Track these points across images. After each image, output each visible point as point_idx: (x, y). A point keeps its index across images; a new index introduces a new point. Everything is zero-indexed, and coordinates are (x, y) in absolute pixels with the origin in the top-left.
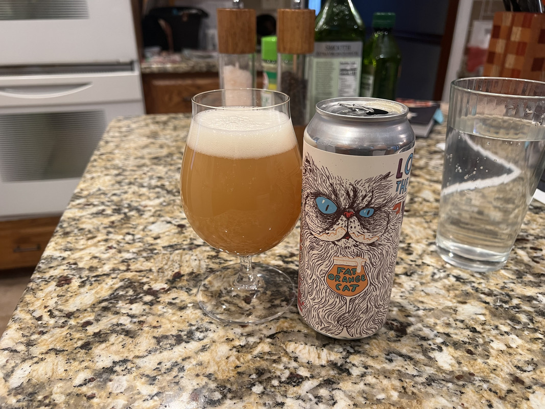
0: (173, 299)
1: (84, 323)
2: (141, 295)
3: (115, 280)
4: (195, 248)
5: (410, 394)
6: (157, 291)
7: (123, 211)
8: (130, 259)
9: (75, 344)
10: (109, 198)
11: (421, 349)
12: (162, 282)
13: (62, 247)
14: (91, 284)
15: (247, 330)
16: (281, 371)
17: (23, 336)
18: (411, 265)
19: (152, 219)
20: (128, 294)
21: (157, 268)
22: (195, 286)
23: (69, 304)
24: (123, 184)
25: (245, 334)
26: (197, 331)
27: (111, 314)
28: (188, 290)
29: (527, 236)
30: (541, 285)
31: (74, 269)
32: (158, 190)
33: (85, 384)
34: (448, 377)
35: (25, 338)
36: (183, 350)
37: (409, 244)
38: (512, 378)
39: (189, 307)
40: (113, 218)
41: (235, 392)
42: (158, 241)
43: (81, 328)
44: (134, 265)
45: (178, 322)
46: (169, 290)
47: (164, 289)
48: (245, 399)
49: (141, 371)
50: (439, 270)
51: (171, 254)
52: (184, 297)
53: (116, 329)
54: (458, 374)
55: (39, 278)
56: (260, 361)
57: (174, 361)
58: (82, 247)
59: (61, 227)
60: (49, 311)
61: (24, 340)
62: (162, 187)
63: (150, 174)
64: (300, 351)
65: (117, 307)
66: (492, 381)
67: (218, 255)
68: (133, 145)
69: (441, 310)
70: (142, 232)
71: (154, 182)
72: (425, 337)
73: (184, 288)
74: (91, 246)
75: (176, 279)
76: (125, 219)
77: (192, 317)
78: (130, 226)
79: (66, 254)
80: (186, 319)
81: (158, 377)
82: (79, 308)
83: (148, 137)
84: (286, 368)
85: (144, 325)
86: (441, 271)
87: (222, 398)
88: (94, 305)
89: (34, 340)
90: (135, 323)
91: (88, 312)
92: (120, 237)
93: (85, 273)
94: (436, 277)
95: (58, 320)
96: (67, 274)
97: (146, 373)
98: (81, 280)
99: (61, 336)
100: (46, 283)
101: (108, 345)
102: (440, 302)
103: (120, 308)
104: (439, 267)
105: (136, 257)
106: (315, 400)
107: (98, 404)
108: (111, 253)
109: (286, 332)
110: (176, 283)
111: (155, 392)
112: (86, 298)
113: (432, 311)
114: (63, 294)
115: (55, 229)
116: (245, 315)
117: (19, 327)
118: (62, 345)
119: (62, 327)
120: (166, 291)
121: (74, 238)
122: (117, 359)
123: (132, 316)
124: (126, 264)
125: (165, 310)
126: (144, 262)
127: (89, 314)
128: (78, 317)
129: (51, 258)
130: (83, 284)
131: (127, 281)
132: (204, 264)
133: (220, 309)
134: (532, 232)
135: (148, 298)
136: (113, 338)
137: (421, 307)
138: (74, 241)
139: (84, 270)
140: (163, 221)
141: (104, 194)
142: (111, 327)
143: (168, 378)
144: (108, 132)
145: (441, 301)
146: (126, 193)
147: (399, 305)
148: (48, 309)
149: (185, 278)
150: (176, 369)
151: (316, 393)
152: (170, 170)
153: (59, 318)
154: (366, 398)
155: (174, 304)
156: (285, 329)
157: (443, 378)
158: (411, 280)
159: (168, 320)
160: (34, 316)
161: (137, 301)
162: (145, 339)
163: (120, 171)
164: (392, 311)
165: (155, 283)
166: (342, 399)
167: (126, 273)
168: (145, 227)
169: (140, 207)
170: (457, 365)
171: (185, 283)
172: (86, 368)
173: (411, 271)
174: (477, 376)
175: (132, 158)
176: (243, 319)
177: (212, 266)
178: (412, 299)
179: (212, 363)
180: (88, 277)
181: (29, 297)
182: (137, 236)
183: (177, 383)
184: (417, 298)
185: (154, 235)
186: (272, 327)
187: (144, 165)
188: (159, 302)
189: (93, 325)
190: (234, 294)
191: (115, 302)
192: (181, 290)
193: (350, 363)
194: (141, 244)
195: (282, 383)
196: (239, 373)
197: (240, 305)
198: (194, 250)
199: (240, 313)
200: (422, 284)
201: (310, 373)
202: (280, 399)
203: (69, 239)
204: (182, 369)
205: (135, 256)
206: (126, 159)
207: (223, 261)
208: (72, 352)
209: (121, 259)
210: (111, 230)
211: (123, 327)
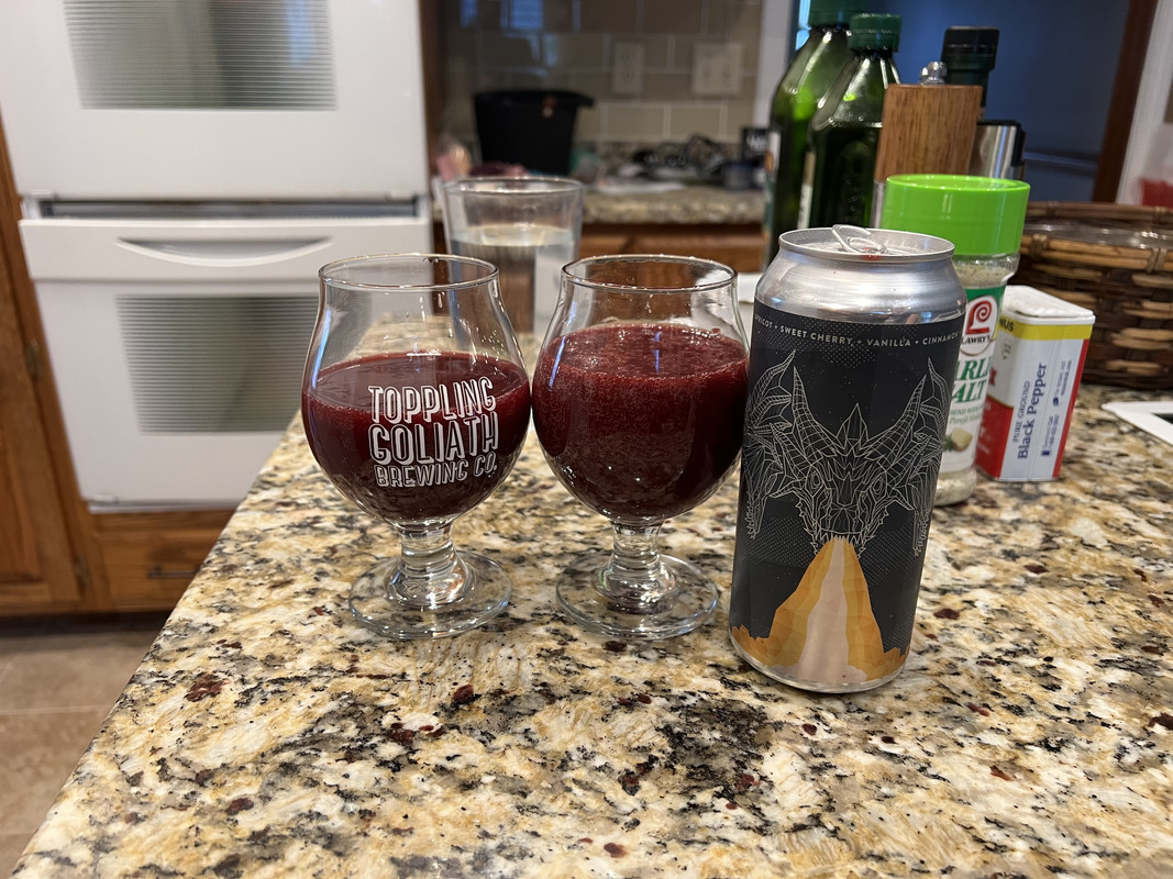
0: (449, 759)
1: (234, 802)
2: (375, 740)
3: (318, 695)
4: (511, 628)
6: (414, 733)
7: (357, 525)
8: (360, 644)
9: (205, 858)
12: (427, 710)
13: (214, 601)
14: (264, 701)
15: (626, 864)
17: (92, 822)
18: (1057, 719)
20: (344, 735)
21: (420, 672)
22: (504, 728)
23: (207, 748)
26: (499, 853)
27: (300, 785)
28: (487, 738)
31: (232, 659)
35: (94, 829)
37: (1049, 659)
39: (485, 784)
40: (335, 540)
43: (223, 816)
44: (367, 659)
45: (455, 824)
46: (440, 732)
47: (429, 728)
50: (1134, 740)
52: (474, 755)
53: (306, 828)
55: (152, 674)
58: (257, 605)
59: (220, 552)
60: (158, 763)
61: (91, 833)
65: (314, 768)
67: (563, 650)
69: (1148, 861)
73: (477, 732)
74: (278, 604)
75: (461, 706)
76: (361, 542)
77: (490, 813)
78: (370, 560)
79: (218, 620)
80: (473, 816)
82: (228, 761)
85: (373, 824)
86: (1141, 743)
88: (263, 755)
89: (114, 837)
90: (352, 813)
91: (247, 774)
92: (342, 586)
93: (255, 671)
94: (1129, 759)
95: (176, 787)
96: (215, 669)
98: (242, 688)
99: (175, 833)
100: (166, 687)
101: (281, 869)
102: (1145, 835)
103: (322, 769)
104: (1136, 733)
105: (374, 640)
108: (319, 625)
110: (460, 714)
112: (247, 736)
113: (1124, 862)
114: (199, 721)
115: (206, 556)
116: (622, 825)
117: (87, 797)
118: (174, 858)
119: (183, 807)
120: (433, 735)
121: (244, 581)
123: (347, 796)
124: (349, 654)
125: (426, 786)
126: (391, 653)
127: (250, 778)
128: (222, 785)
129: (187, 626)
130: (245, 700)
131: (345, 700)
132: (528, 672)
133: (560, 802)
135: (391, 750)
136: (294, 852)
137: (1092, 848)
138: (242, 588)
139: (252, 664)
141: (323, 481)
142: (293, 819)
145: (1148, 831)
147: (1030, 833)
148: (160, 755)
149: (482, 703)
153: (180, 784)
155: (451, 772)
156: (723, 874)
158: (1061, 762)
159: (433, 814)
160: (124, 772)
161: (363, 754)
162: (370, 861)
164: (1013, 850)
165: (411, 710)
167: (346, 679)
171: (480, 717)
173: (1059, 739)
176: (618, 836)
177: (548, 677)
178: (1067, 820)
180: (260, 681)
181: (121, 722)
184: (1080, 816)
186: (690, 864)
188: (416, 763)
189: (252, 811)
190: (599, 762)
191: (313, 752)
192: (470, 736)
197: (610, 795)
198: (507, 633)
199: (609, 818)
200: (1090, 776)
203: (232, 583)
205: (370, 634)
207: (573, 668)
209: (340, 642)
210: (326, 567)
211: (323, 824)
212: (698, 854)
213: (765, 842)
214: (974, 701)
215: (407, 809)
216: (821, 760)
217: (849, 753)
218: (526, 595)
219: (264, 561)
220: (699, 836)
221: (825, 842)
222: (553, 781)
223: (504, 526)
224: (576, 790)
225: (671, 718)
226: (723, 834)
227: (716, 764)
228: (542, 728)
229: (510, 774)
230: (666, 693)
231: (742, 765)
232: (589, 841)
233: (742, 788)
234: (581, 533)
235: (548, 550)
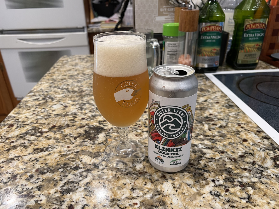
0: (48, 135)
1: (11, 142)
2: (37, 133)
3: (30, 127)
4: (66, 116)
5: (117, 177)
6: (43, 132)
7: (46, 99)
8: (39, 119)
9: (5, 149)
10: (43, 93)
11: (133, 160)
12: (47, 129)
13: (16, 113)
14: (20, 128)
15: (69, 149)
16: (73, 165)
19: (56, 103)
20: (32, 132)
21: (48, 123)
22: (58, 131)
23: (9, 135)
24: (52, 87)
25: (67, 150)
26: (50, 148)
27: (22, 139)
28: (55, 132)
29: (215, 118)
30: (204, 140)
31: (17, 122)
32: (65, 90)
33: (2, 163)
34: (136, 172)
36: (42, 154)
38: (162, 175)
39: (52, 139)
40: (41, 102)
41: (53, 170)
42: (54, 112)
43: (9, 144)
44: (40, 121)
45: (45, 144)
46: (48, 132)
47: (46, 131)
48: (55, 173)
49: (23, 160)
51: (56, 118)
52: (52, 135)
53: (22, 145)
54: (141, 172)
55: (3, 124)
56: (67, 161)
57: (36, 158)
58: (23, 113)
59: (19, 104)
62: (67, 89)
63: (65, 83)
64: (85, 158)
65: (25, 137)
66: (153, 176)
67: (74, 119)
68: (65, 69)
70: (49, 108)
71: (65, 87)
72: (137, 156)
74: (27, 113)
75: (53, 128)
76: (45, 102)
77: (51, 142)
78: (46, 105)
79: (16, 116)
80: (48, 143)
81: (28, 163)
82: (12, 136)
83: (73, 66)
84: (76, 164)
85: (32, 144)
87: (46, 172)
88: (18, 135)
90: (29, 143)
92: (39, 110)
93: (20, 123)
95: (3, 140)
96: (13, 123)
97: (24, 161)
98: (17, 126)
100: (4, 126)
101: (16, 150)
103: (27, 137)
106: (79, 176)
107: (3, 170)
108: (33, 116)
109: (83, 151)
111: (24, 168)
112: (16, 133)
114: (9, 131)
115: (17, 105)
116: (71, 144)
119: (3, 143)
120: (47, 132)
121: (22, 109)
122: (17, 155)
123: (29, 141)
124: (37, 120)
125: (42, 139)
126: (44, 120)
127: (15, 139)
128: (10, 139)
129: (11, 117)
130: (17, 127)
131: (34, 127)
132: (66, 123)
133: (63, 141)
134: (219, 117)
135: (39, 134)
136: (18, 148)
138: (22, 110)
140: (59, 104)
141: (42, 91)
142: (20, 144)
143: (31, 163)
144: (57, 63)
146: (51, 91)
148: (1, 136)
149: (56, 128)
150: (36, 161)
151: (81, 174)
152: (74, 81)
154: (99, 177)
155: (47, 137)
156: (84, 150)
157: (133, 172)
159: (42, 143)
161: (34, 135)
162: (30, 149)
163: (54, 81)
165: (44, 129)
166: (90, 176)
167: (35, 124)
168: (52, 106)
169: (54, 98)
170: (143, 169)
171: (55, 130)
172: (5, 157)
174: (148, 173)
175: (61, 76)
177: (69, 123)
179: (49, 160)
180: (20, 125)
182: (47, 110)
183: (33, 165)
185: (53, 110)
186: (79, 149)
187: (65, 79)
188: (42, 136)
189: (14, 143)
190: (72, 135)
191: (26, 135)
192: (52, 132)
193: (101, 164)
194: (46, 113)
195: (71, 169)
196: (57, 164)
197: (71, 140)
198: (65, 117)
201: (83, 166)
202: (66, 175)
203: (21, 109)
204: (38, 161)
205: (42, 118)
206: (58, 76)
207: (74, 122)
208: (2, 152)
210: (38, 106)
211: (24, 144)
212: (81, 147)
213: (93, 146)
214: (140, 125)
215: (38, 142)
216: (108, 134)
217: (114, 133)
218: (71, 111)
219: (27, 106)
220: (83, 145)
221: (102, 145)
222: (63, 138)
223: (73, 99)
224: (66, 139)
225: (87, 129)
226: (86, 145)
227: (91, 135)
228: (65, 131)
229: (57, 137)
230: (88, 126)
231: (95, 135)
232: (65, 146)
233: (93, 139)
234: (87, 100)
235: (79, 103)
